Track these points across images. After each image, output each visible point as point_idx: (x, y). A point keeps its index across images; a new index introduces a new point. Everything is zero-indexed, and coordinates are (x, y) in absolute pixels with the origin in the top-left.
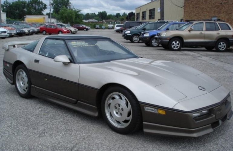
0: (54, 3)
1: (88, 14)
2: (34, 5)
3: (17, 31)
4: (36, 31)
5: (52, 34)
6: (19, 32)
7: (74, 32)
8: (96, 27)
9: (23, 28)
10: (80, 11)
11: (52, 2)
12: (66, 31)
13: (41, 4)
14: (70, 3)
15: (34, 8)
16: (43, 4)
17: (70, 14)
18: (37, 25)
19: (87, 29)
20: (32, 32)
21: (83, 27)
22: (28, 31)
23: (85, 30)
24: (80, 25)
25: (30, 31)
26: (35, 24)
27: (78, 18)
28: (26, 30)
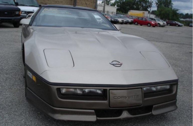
0: (158, 3)
1: (187, 14)
2: (142, 3)
3: (112, 20)
4: (130, 21)
5: (143, 25)
6: (114, 20)
7: (162, 25)
8: (190, 25)
9: (119, 18)
10: (178, 10)
11: (157, 1)
12: (154, 23)
13: (147, 3)
14: (172, 4)
15: (141, 6)
16: (149, 3)
17: (168, 12)
18: (133, 17)
19: (179, 26)
20: (125, 22)
21: (175, 23)
22: (122, 21)
23: (177, 26)
24: (173, 21)
25: (123, 21)
26: (132, 16)
27: (175, 16)
28: (120, 20)
